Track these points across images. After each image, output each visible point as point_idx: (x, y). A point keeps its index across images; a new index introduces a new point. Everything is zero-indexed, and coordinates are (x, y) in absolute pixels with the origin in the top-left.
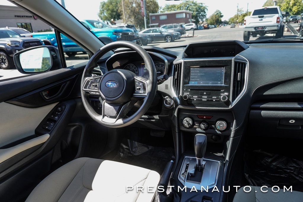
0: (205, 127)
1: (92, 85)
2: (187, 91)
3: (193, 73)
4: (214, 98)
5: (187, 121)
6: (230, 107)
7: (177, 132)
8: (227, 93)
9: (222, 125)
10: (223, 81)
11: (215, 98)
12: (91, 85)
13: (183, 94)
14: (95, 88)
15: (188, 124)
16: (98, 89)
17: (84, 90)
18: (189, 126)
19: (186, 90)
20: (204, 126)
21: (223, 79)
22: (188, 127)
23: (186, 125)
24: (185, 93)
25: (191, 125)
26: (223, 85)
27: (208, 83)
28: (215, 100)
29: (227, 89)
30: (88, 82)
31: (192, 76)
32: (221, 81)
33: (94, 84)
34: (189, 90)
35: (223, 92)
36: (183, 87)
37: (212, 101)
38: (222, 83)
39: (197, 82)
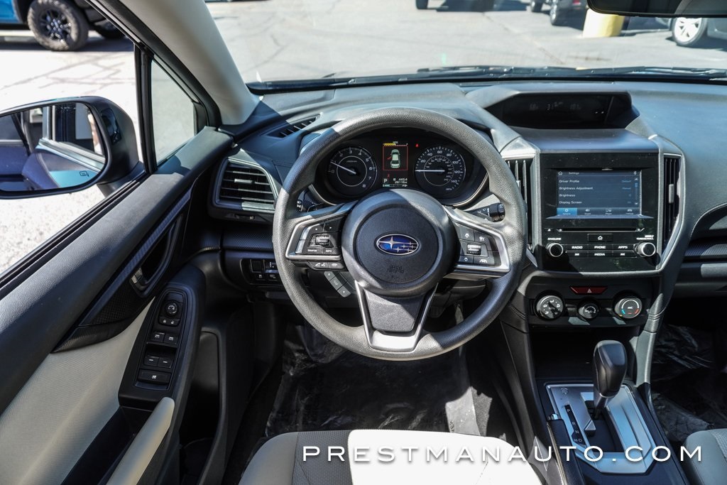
0: (592, 314)
1: (313, 241)
2: (554, 234)
3: (564, 185)
4: (622, 249)
5: (550, 305)
6: (660, 268)
7: (525, 331)
8: (650, 236)
9: (631, 308)
10: (638, 206)
11: (624, 249)
12: (310, 243)
13: (545, 241)
14: (324, 250)
15: (552, 310)
16: (334, 253)
17: (288, 259)
18: (554, 314)
19: (552, 231)
20: (591, 312)
21: (638, 201)
22: (551, 316)
23: (547, 313)
24: (549, 239)
25: (559, 312)
26: (640, 216)
27: (604, 213)
28: (626, 254)
29: (650, 226)
30: (300, 231)
31: (563, 192)
32: (632, 205)
33: (319, 239)
34: (561, 230)
35: (642, 235)
36: (545, 224)
37: (618, 255)
38: (637, 212)
39: (575, 209)
